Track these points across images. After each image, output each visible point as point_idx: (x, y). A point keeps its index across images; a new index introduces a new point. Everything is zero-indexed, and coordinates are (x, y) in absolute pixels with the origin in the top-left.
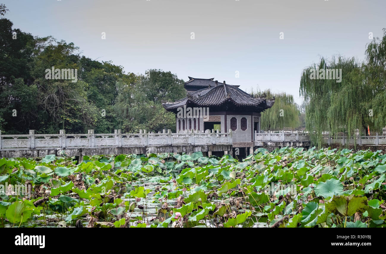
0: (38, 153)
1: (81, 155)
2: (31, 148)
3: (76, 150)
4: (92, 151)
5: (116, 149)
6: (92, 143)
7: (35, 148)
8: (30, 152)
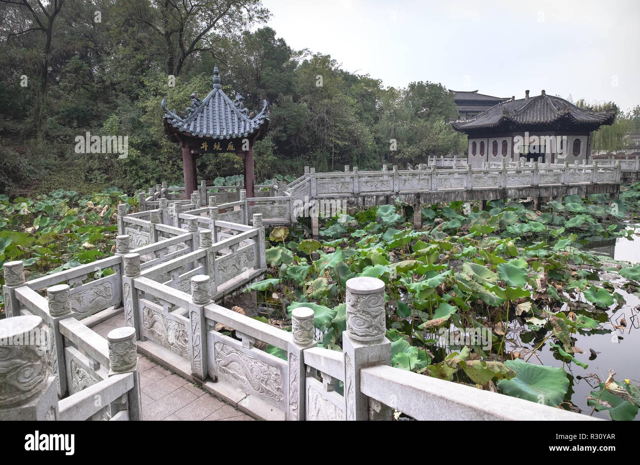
0: (364, 200)
1: (419, 203)
2: (353, 193)
3: (413, 195)
4: (433, 197)
5: (464, 193)
6: (433, 185)
7: (359, 194)
8: (353, 199)
